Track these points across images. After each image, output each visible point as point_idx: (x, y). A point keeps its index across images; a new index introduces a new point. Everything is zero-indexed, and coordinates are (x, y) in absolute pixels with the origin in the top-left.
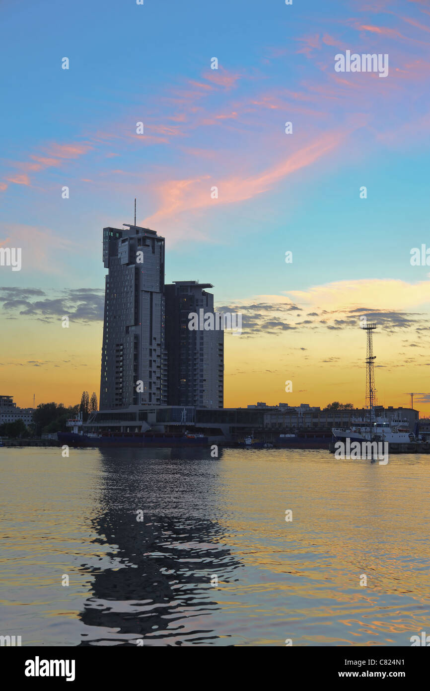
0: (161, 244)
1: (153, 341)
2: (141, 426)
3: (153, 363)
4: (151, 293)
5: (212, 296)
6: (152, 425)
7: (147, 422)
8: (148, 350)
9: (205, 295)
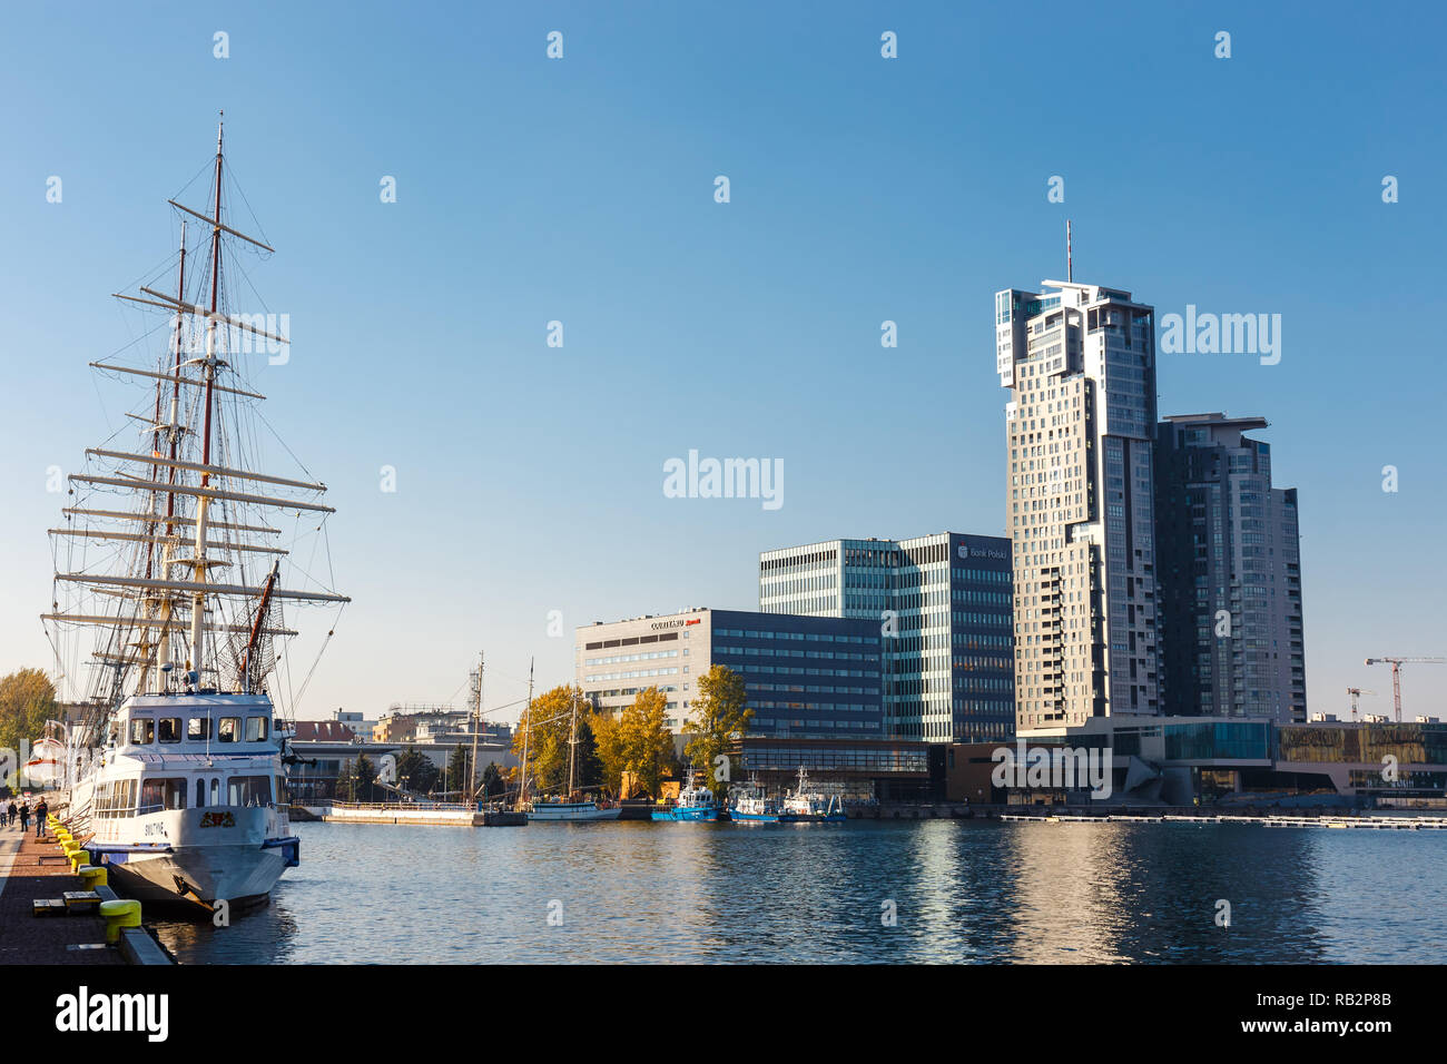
0: (1144, 323)
1: (1136, 559)
2: (1126, 769)
3: (1137, 614)
4: (1126, 441)
5: (1265, 448)
6: (1153, 765)
7: (1139, 758)
8: (1125, 581)
9: (1249, 447)
